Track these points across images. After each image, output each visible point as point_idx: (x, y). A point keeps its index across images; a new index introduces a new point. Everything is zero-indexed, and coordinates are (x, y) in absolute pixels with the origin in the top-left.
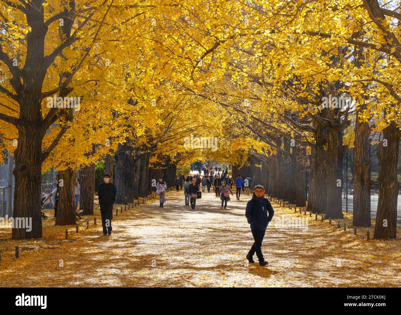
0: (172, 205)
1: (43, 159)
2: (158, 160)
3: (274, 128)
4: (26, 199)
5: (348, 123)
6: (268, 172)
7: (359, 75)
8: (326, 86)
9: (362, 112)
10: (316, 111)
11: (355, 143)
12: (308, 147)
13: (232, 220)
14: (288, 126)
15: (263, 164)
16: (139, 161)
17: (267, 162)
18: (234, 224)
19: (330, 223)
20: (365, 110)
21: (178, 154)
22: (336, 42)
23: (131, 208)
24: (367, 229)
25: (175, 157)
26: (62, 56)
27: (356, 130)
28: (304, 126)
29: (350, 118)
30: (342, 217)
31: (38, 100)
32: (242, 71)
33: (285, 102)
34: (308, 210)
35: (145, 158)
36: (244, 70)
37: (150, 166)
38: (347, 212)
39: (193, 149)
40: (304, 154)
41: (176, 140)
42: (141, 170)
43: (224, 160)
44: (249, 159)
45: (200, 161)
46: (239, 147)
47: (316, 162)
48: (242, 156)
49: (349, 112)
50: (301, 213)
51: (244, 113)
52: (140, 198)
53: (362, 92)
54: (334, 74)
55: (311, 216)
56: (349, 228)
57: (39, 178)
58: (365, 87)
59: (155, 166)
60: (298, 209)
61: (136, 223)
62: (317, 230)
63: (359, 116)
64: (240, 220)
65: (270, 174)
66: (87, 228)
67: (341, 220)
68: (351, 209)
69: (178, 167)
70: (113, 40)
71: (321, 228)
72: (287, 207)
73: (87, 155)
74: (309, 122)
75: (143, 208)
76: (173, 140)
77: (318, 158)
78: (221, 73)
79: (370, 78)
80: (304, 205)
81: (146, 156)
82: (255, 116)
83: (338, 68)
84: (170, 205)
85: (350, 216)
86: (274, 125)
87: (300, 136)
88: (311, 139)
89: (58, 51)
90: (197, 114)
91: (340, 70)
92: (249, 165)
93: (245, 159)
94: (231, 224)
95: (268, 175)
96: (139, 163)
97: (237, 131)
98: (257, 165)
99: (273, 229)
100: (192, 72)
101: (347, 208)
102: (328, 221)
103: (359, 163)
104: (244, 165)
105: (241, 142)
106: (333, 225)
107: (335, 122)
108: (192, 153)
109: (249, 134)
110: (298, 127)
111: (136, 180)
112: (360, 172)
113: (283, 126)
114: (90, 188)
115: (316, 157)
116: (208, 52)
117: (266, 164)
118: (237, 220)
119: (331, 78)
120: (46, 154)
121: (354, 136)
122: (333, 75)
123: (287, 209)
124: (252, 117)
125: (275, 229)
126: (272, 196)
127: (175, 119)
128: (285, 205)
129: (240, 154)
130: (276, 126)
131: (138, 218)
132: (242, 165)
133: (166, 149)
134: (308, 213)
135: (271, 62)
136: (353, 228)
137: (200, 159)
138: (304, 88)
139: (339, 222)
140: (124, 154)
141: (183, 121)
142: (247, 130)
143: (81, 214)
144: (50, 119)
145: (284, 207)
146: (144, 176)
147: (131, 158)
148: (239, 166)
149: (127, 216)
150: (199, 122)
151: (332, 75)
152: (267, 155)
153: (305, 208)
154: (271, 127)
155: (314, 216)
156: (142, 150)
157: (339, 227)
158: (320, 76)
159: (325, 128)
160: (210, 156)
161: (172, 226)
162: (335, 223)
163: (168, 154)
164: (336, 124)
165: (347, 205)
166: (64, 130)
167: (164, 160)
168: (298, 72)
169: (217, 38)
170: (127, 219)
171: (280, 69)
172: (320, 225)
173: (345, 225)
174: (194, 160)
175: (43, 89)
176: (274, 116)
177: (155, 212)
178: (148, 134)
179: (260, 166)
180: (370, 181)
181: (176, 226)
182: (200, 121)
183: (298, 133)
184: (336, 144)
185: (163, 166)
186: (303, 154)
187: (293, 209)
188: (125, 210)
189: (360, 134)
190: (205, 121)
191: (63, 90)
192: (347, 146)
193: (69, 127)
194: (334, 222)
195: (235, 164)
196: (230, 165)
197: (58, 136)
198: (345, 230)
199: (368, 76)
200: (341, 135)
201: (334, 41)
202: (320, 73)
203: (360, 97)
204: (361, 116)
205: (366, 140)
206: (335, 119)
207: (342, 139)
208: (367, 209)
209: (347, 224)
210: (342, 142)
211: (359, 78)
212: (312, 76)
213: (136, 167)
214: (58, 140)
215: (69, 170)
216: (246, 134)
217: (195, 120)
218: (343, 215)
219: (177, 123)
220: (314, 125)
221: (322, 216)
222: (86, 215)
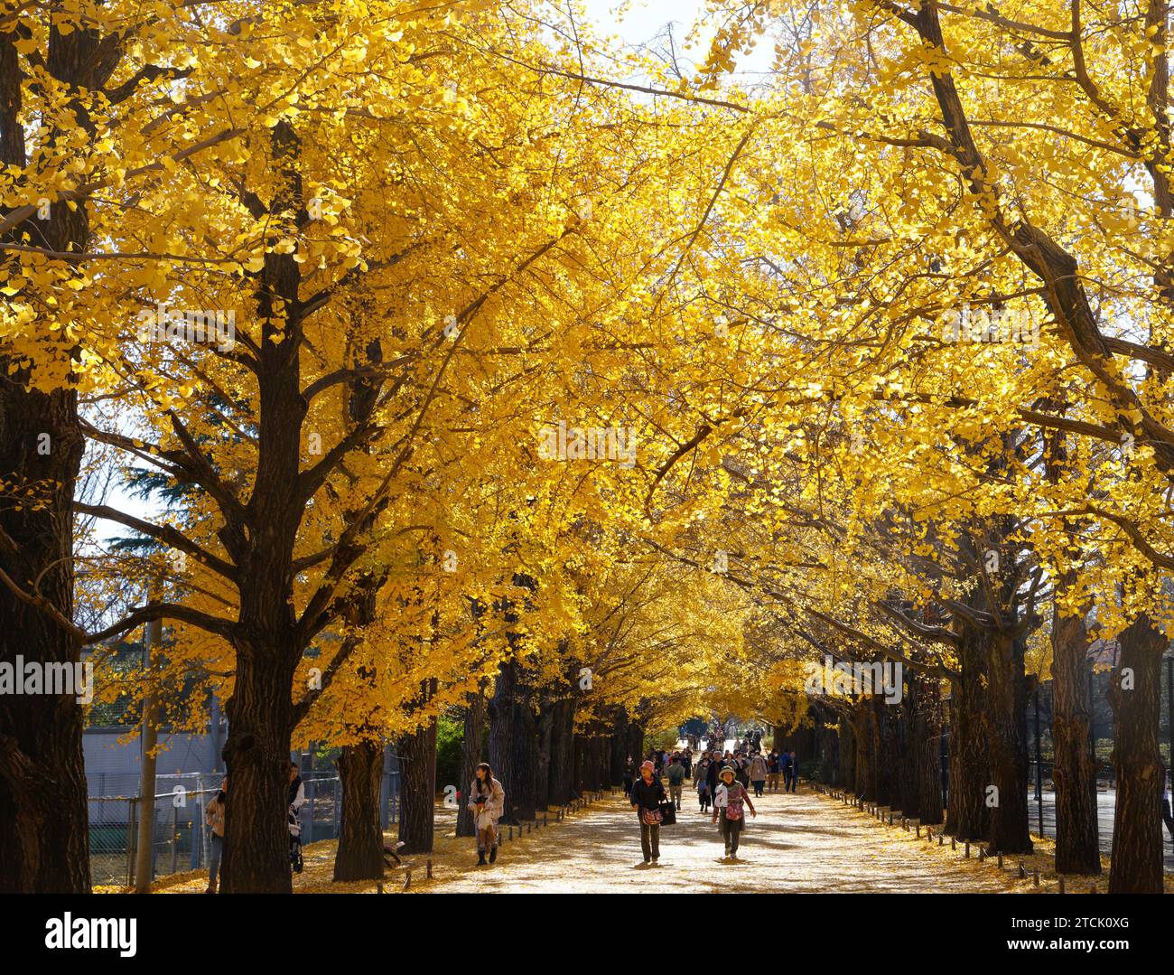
0: (625, 824)
1: (297, 720)
2: (595, 718)
3: (862, 636)
4: (252, 818)
5: (1036, 621)
6: (854, 741)
7: (1056, 501)
8: (978, 532)
9: (1066, 592)
10: (959, 592)
11: (1053, 669)
12: (944, 681)
13: (761, 860)
14: (895, 632)
15: (843, 723)
16: (549, 719)
17: (852, 719)
18: (767, 872)
19: (1000, 864)
20: (1072, 587)
21: (645, 702)
22: (991, 417)
23: (524, 834)
24: (1092, 880)
25: (637, 710)
26: (343, 469)
27: (1054, 638)
28: (931, 631)
29: (1040, 608)
30: (1028, 848)
31: (285, 575)
32: (770, 494)
33: (882, 572)
34: (947, 832)
35: (562, 714)
36: (775, 491)
37: (575, 730)
38: (1041, 836)
39: (677, 689)
40: (936, 697)
41: (637, 668)
42: (555, 740)
43: (753, 713)
44: (811, 712)
45: (701, 718)
46: (785, 684)
47: (963, 717)
48: (794, 705)
49: (1037, 594)
50: (930, 839)
51: (788, 601)
52: (551, 808)
53: (1064, 540)
54: (993, 497)
55: (954, 848)
56: (1047, 878)
57: (285, 766)
58: (1070, 529)
59: (588, 733)
60: (923, 831)
61: (529, 871)
62: (969, 884)
63: (1057, 601)
64: (781, 860)
65: (859, 747)
66: (408, 886)
67: (1026, 857)
68: (1051, 828)
69: (648, 731)
70: (462, 430)
71: (979, 878)
72: (898, 825)
73: (409, 707)
74: (946, 622)
75: (555, 834)
76: (629, 668)
77: (968, 707)
78: (717, 499)
79: (1083, 507)
80: (938, 821)
81: (566, 707)
82: (814, 608)
83: (1002, 482)
84: (620, 824)
85: (1048, 847)
86: (862, 628)
87: (924, 653)
88: (951, 661)
89: (332, 459)
90: (683, 606)
91: (1007, 487)
92: (811, 724)
93: (803, 710)
94: (760, 871)
95: (855, 747)
96: (547, 724)
97: (780, 645)
98: (828, 726)
99: (859, 882)
100: (648, 499)
101: (1041, 826)
102: (993, 860)
103: (1065, 718)
104: (801, 725)
105: (788, 671)
106: (1009, 871)
107: (1004, 620)
108: (678, 700)
109: (807, 651)
110: (919, 632)
111: (541, 764)
112: (1069, 739)
113: (884, 630)
114: (424, 786)
115: (963, 703)
116: (684, 449)
117: (849, 722)
118: (773, 861)
119: (984, 507)
120: (304, 708)
121: (1050, 652)
122: (991, 498)
123: (899, 831)
124: (808, 609)
125: (864, 882)
126: (863, 800)
127: (631, 621)
128: (894, 821)
129: (790, 700)
130: (866, 632)
131: (536, 858)
132: (795, 726)
133: (613, 689)
134: (947, 840)
135: (840, 474)
136: (1056, 878)
137: (700, 712)
138: (923, 535)
139: (1021, 864)
140: (509, 703)
141: (651, 623)
142: (804, 644)
143: (401, 850)
144: (312, 622)
145: (891, 824)
146: (562, 756)
147: (529, 713)
148: (789, 726)
149: (513, 853)
150: (687, 625)
151: (987, 500)
152: (850, 700)
153: (942, 827)
154: (853, 635)
155: (961, 846)
156: (556, 693)
157: (1022, 875)
158: (959, 503)
159: (983, 634)
160: (720, 705)
161: (615, 880)
162: (1012, 867)
163: (618, 701)
164: (1008, 624)
165: (1041, 820)
166: (347, 649)
167: (612, 716)
168: (904, 496)
169: (704, 414)
170: (511, 861)
171: (861, 489)
172: (976, 870)
173: (1036, 871)
174: (686, 714)
175: (295, 550)
176: (860, 606)
177: (581, 842)
178: (567, 655)
179: (836, 726)
180: (1094, 761)
181: (623, 879)
182: (692, 624)
183: (919, 648)
184: (1010, 672)
185: (609, 730)
186: (933, 696)
187: (913, 830)
188: (511, 838)
189: (1064, 647)
190: (702, 622)
191: (340, 551)
192: (1034, 677)
193: (360, 641)
194: (1009, 863)
195: (779, 722)
196: (769, 726)
197: (333, 663)
198: (1037, 882)
199: (1075, 500)
200: (1020, 650)
201: (987, 413)
202: (958, 496)
203: (1059, 555)
204: (1062, 602)
205: (1080, 661)
206: (1004, 612)
207: (1023, 659)
208: (1090, 831)
209: (1043, 868)
210: (1023, 668)
211: (1056, 508)
212: (938, 503)
213: (543, 734)
214: (333, 673)
215: (366, 744)
216: (799, 654)
217: (680, 621)
218: (1031, 844)
219: (637, 628)
220: (955, 628)
221: (981, 847)
222: (414, 853)
